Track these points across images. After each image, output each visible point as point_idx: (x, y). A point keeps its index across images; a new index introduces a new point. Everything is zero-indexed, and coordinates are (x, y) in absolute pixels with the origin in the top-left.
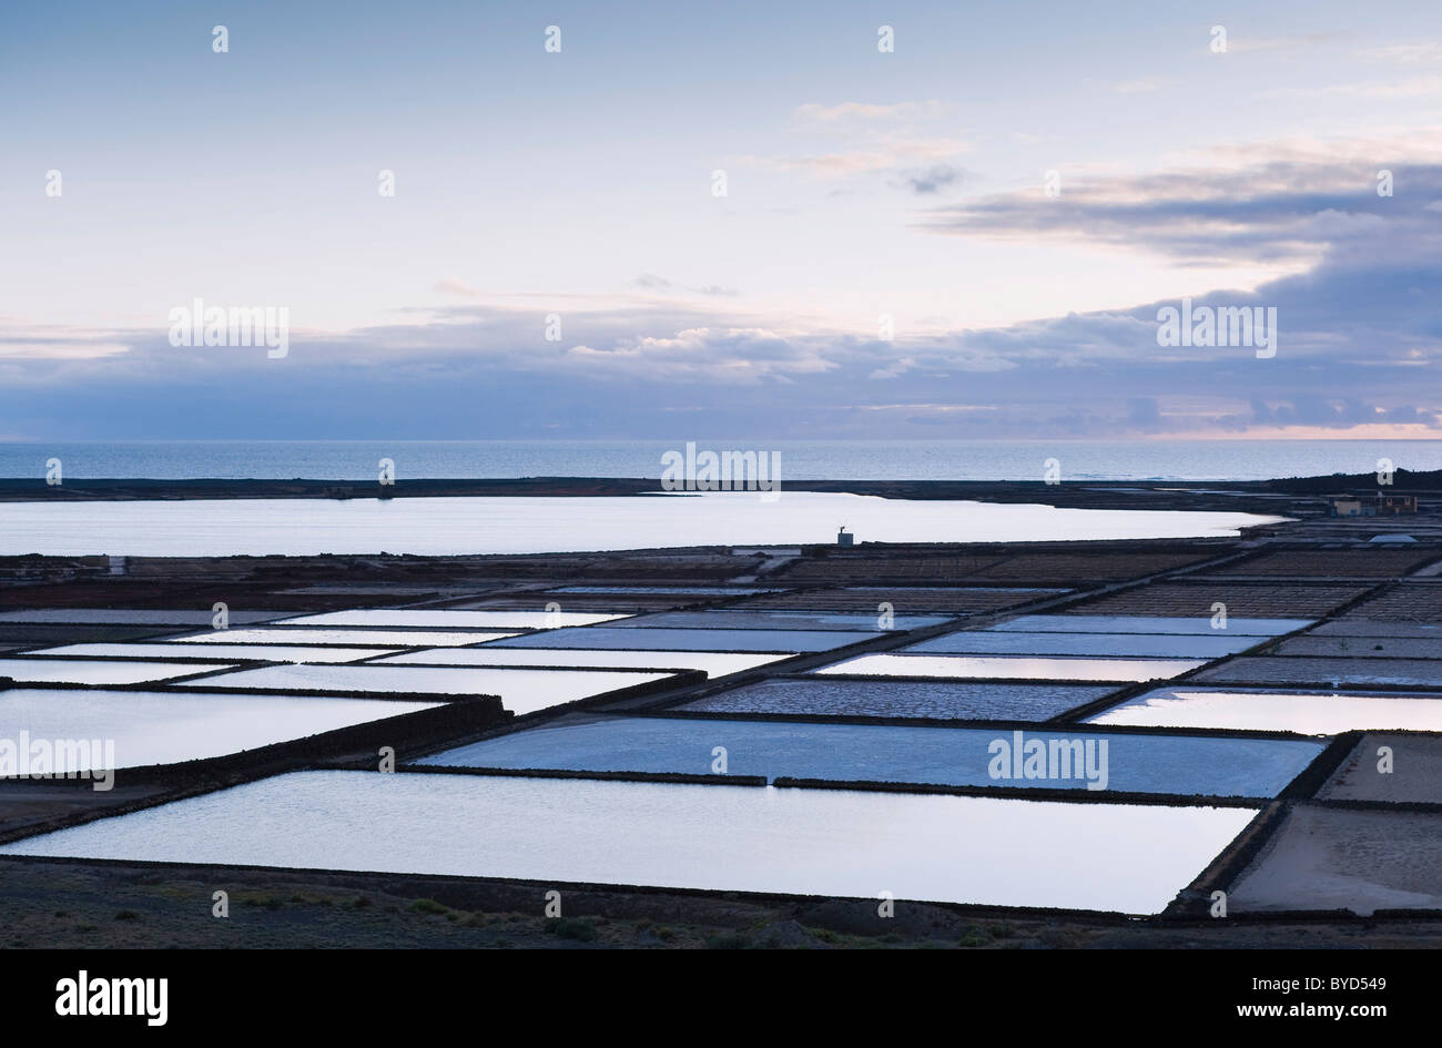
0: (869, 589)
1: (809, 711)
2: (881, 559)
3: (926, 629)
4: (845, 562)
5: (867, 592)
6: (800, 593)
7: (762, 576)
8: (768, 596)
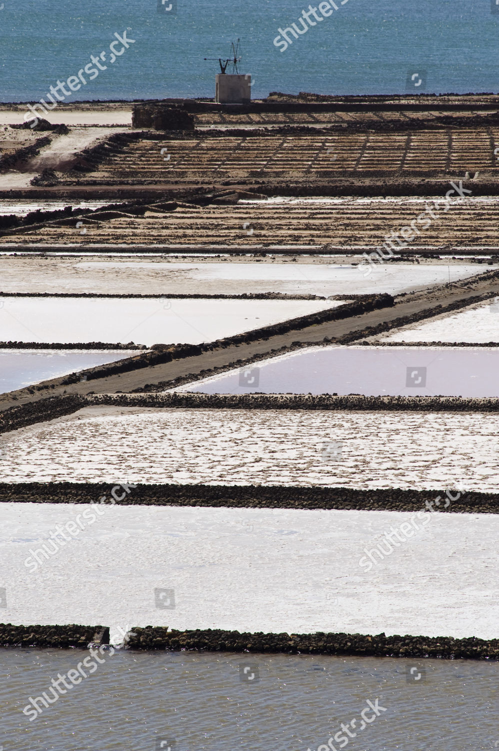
0: (295, 201)
1: (183, 479)
2: (318, 132)
3: (433, 291)
4: (234, 141)
5: (289, 209)
6: (140, 212)
7: (47, 172)
8: (66, 218)
